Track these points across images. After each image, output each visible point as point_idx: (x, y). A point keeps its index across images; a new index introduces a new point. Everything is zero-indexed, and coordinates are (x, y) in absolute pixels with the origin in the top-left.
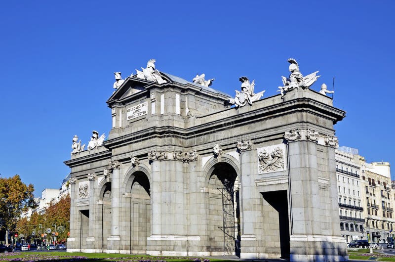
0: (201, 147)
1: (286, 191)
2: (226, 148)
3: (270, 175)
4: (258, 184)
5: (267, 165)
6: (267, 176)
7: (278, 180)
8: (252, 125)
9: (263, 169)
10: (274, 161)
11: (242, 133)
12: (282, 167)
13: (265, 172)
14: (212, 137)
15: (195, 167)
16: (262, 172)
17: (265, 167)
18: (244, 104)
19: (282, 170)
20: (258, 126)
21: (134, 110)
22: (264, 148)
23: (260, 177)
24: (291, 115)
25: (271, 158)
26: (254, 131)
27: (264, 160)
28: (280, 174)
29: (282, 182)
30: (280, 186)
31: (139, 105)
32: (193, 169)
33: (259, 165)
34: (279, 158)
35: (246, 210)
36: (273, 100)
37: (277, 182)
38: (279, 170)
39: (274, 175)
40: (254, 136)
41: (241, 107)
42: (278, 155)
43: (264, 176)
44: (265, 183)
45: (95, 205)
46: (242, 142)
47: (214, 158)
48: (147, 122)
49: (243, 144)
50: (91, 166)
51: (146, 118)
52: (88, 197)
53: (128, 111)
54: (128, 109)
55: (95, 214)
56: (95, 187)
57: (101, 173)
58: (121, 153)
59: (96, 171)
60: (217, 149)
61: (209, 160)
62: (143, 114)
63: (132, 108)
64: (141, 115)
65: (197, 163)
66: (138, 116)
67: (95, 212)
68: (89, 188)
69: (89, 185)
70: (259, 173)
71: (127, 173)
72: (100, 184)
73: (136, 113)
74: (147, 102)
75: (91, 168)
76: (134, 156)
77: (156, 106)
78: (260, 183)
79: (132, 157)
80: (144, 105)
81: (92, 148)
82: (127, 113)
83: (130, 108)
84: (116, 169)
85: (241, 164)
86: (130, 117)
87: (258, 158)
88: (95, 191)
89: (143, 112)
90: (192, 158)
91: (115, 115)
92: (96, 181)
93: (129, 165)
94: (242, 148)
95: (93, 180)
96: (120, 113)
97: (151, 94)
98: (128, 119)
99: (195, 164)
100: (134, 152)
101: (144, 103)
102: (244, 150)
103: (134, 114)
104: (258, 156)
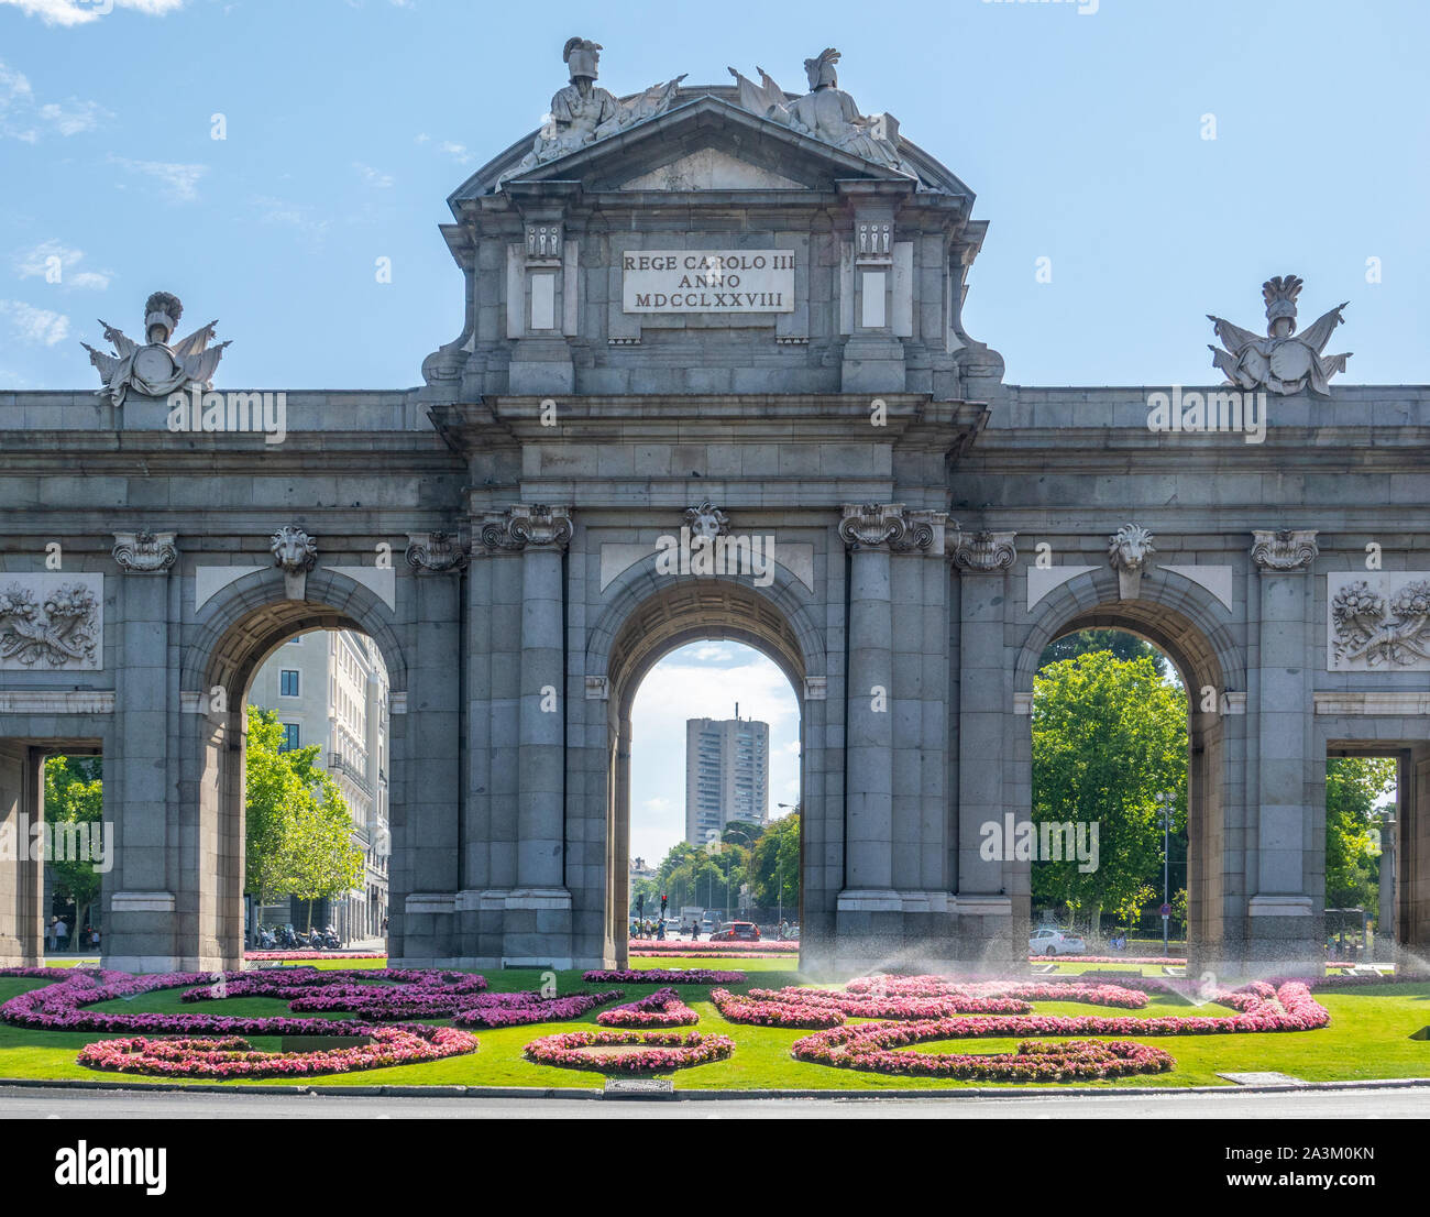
2: (1170, 547)
4: (1322, 708)
5: (1375, 640)
6: (1365, 681)
8: (1326, 479)
9: (1350, 653)
10: (1408, 629)
13: (1362, 666)
15: (996, 601)
16: (1344, 666)
17: (1364, 649)
18: (1294, 390)
21: (681, 271)
22: (1361, 576)
23: (1335, 680)
25: (1389, 619)
27: (1360, 619)
32: (989, 611)
33: (1332, 636)
35: (1274, 801)
40: (1334, 522)
43: (1353, 680)
44: (1356, 708)
45: (175, 719)
46: (1284, 537)
47: (1099, 577)
48: (786, 351)
49: (1275, 545)
50: (130, 492)
51: (780, 331)
52: (94, 663)
53: (636, 264)
54: (635, 254)
55: (174, 765)
56: (176, 616)
57: (233, 544)
58: (603, 473)
59: (188, 525)
60: (1140, 544)
61: (1066, 583)
62: (757, 308)
63: (665, 254)
64: (746, 307)
65: (1007, 587)
66: (721, 309)
67: (174, 753)
68: (98, 615)
69: (99, 598)
70: (1331, 667)
71: (626, 582)
72: (213, 607)
73: (702, 290)
74: (792, 253)
75: (135, 502)
76: (719, 509)
77: (889, 292)
78: (1332, 706)
79: (706, 510)
80: (770, 264)
81: (155, 391)
82: (629, 274)
83: (652, 254)
84: (555, 551)
85: (1254, 625)
86: (652, 300)
87: (1331, 611)
88: (176, 639)
89: (759, 298)
90: (987, 560)
91: (557, 263)
92: (177, 581)
93: (637, 542)
94: (1272, 559)
95: (163, 576)
96: (568, 260)
97: (864, 228)
98: (630, 304)
99: (994, 588)
100: (719, 488)
101: (769, 254)
102: (1281, 569)
103: (685, 291)
104: (1330, 599)
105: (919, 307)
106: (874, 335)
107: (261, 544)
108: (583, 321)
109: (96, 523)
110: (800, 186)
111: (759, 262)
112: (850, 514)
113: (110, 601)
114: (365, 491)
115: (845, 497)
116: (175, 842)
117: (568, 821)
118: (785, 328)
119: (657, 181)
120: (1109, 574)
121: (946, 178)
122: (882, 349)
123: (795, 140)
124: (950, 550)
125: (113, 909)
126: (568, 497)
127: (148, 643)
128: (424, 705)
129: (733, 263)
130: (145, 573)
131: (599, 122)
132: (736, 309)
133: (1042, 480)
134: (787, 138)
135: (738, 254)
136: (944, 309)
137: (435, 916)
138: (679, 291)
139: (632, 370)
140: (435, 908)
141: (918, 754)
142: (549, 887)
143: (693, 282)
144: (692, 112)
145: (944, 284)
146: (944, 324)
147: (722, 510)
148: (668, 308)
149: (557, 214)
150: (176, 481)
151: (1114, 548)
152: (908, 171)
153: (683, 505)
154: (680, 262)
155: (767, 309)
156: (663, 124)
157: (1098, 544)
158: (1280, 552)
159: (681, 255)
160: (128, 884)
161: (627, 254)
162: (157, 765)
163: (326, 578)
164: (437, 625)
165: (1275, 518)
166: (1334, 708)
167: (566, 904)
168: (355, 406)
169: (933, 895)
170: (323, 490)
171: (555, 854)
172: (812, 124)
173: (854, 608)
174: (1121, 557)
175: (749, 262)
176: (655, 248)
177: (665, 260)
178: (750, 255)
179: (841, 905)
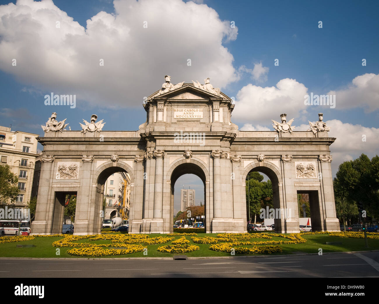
0: (245, 153)
1: (317, 191)
2: (269, 157)
3: (305, 180)
4: (295, 185)
5: (304, 173)
6: (302, 180)
7: (312, 184)
8: (293, 146)
9: (299, 175)
10: (309, 171)
11: (284, 149)
12: (314, 176)
13: (302, 177)
14: (256, 148)
15: (239, 166)
16: (299, 177)
17: (302, 175)
18: (286, 132)
19: (314, 177)
20: (297, 148)
21: (184, 112)
22: (300, 162)
23: (297, 180)
24: (322, 146)
25: (306, 169)
26: (294, 150)
27: (301, 169)
28: (312, 180)
29: (314, 185)
30: (313, 187)
31: (191, 109)
32: (238, 168)
33: (296, 173)
34: (312, 169)
35: (289, 201)
36: (307, 134)
37: (311, 185)
38: (312, 177)
39: (308, 180)
40: (295, 153)
41: (284, 132)
42: (313, 168)
43: (300, 180)
44: (301, 185)
45: (91, 187)
46: (286, 156)
47: (256, 163)
48: (201, 124)
49: (286, 157)
50: (86, 148)
51: (201, 122)
52: (77, 178)
53: (176, 111)
54: (176, 109)
55: (90, 196)
56: (92, 169)
57: (104, 157)
58: (170, 145)
59: (96, 153)
60: (263, 157)
61: (250, 164)
62: (197, 118)
63: (181, 109)
64: (195, 118)
65: (240, 164)
66: (190, 118)
67: (90, 194)
68: (78, 169)
69: (79, 166)
70: (297, 178)
71: (174, 163)
72: (100, 168)
73: (187, 115)
74: (202, 109)
75: (87, 150)
76: (190, 151)
77: (219, 115)
78: (297, 184)
79: (188, 151)
80: (199, 111)
81: (91, 131)
82: (175, 112)
83: (179, 109)
84: (162, 158)
85: (283, 170)
86: (179, 116)
87: (296, 168)
88: (92, 173)
89: (197, 116)
90: (237, 160)
91: (163, 110)
92: (93, 163)
93: (176, 156)
94: (285, 159)
95: (91, 162)
96: (164, 110)
97: (214, 105)
98: (175, 117)
99: (238, 164)
100: (190, 147)
101: (199, 109)
102: (287, 161)
103: (185, 115)
104: (295, 166)
105: (224, 118)
106: (217, 122)
107: (109, 157)
108: (167, 119)
109: (79, 153)
110: (204, 99)
111: (197, 111)
112: (213, 152)
113: (81, 167)
114: (128, 148)
115: (212, 149)
116: (89, 210)
117: (163, 206)
118: (201, 121)
119: (179, 97)
120: (258, 162)
121: (228, 97)
122: (218, 124)
123: (203, 91)
124: (231, 158)
125: (77, 223)
126: (164, 149)
127: (87, 174)
128: (137, 185)
129: (192, 110)
130: (87, 162)
131: (170, 88)
132: (193, 118)
133: (245, 146)
134: (202, 91)
135: (193, 109)
136: (228, 118)
137: (138, 224)
138: (184, 115)
139: (175, 128)
140: (138, 222)
141: (226, 193)
142: (159, 218)
143: (186, 113)
144: (186, 87)
145: (228, 114)
146: (228, 121)
147: (191, 151)
148: (182, 118)
149: (163, 103)
150: (94, 146)
151: (258, 157)
152: (222, 96)
153: (184, 150)
154: (184, 110)
155: (199, 118)
156: (181, 89)
157: (256, 157)
158: (286, 158)
159: (184, 109)
160: (80, 219)
161: (175, 109)
162: (87, 196)
163: (120, 163)
164: (140, 171)
165: (285, 153)
166: (298, 185)
167: (162, 221)
168: (127, 134)
169: (229, 219)
170: (120, 147)
171: (161, 212)
172: (206, 89)
173: (214, 167)
174: (260, 159)
175: (195, 110)
176: (179, 108)
177: (181, 110)
178: (195, 109)
179: (213, 221)
